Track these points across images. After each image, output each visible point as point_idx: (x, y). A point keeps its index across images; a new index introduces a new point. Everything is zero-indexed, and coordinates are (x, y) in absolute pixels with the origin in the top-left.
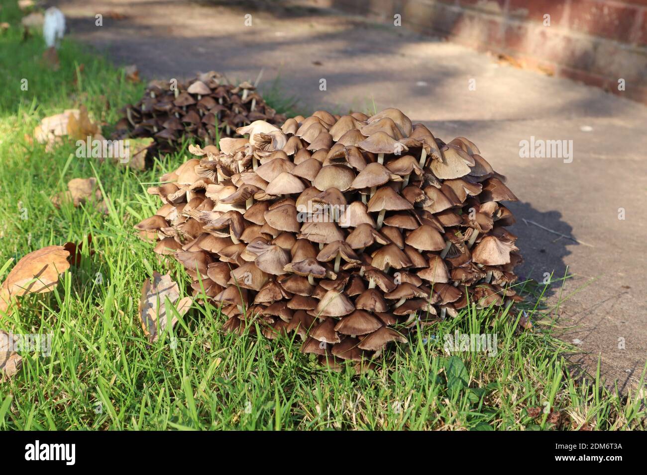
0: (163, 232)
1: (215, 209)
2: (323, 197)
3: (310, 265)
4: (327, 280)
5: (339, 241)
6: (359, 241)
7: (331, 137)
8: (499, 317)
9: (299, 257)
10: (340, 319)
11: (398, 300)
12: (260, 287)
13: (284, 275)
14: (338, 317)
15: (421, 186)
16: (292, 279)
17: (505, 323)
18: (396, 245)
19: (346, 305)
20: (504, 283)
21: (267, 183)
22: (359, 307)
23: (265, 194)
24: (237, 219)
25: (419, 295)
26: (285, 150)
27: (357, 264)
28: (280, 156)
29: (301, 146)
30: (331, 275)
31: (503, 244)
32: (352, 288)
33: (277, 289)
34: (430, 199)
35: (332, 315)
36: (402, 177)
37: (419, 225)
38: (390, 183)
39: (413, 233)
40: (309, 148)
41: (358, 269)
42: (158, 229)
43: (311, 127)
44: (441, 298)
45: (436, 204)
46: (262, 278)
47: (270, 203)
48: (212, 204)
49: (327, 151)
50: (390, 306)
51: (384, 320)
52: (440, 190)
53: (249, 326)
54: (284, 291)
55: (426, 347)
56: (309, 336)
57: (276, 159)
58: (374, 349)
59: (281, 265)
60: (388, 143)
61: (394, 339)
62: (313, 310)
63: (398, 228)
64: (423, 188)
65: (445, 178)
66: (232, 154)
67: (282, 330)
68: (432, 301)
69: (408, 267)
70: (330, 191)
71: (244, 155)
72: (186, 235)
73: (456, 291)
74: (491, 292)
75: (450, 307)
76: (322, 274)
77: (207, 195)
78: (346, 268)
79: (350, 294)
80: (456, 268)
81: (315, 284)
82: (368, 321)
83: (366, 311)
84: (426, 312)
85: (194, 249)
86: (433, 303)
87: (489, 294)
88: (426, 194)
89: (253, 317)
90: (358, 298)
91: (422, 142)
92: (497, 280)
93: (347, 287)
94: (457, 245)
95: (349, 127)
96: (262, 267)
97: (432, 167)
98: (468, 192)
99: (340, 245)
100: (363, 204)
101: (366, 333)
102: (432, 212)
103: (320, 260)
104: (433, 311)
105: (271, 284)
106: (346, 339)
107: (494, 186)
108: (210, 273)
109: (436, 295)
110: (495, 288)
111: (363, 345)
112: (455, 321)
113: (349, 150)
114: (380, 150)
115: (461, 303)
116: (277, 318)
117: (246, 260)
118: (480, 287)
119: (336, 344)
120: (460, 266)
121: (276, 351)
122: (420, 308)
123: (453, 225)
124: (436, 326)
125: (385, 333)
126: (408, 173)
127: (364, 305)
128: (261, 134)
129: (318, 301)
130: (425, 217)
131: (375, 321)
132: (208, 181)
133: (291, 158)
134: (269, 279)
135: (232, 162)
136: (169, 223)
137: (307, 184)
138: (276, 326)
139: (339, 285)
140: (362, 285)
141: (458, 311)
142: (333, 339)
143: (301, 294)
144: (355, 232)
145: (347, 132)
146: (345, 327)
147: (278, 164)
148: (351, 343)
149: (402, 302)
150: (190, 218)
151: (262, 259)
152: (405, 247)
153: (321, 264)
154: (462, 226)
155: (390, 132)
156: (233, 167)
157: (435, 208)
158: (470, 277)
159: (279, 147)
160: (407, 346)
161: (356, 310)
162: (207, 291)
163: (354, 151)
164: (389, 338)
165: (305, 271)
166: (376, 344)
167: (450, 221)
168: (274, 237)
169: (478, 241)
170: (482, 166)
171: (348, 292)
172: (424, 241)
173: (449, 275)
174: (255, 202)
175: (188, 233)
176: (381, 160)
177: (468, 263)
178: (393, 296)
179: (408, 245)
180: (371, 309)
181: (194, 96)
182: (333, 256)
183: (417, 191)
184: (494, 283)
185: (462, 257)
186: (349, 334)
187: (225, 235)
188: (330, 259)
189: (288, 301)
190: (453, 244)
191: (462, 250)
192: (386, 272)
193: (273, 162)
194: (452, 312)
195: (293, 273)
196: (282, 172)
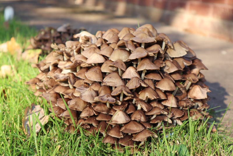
0: (38, 85)
1: (62, 72)
2: (114, 64)
3: (107, 97)
4: (117, 105)
5: (122, 85)
6: (132, 85)
7: (118, 38)
8: (202, 125)
9: (102, 94)
10: (123, 125)
11: (152, 116)
12: (82, 109)
13: (94, 103)
14: (122, 124)
15: (163, 60)
16: (99, 105)
17: (205, 128)
18: (151, 88)
19: (126, 118)
20: (203, 109)
21: (87, 59)
22: (133, 119)
23: (85, 64)
24: (72, 76)
25: (163, 113)
26: (96, 44)
27: (132, 97)
28: (94, 46)
29: (104, 42)
30: (118, 103)
31: (203, 89)
32: (129, 109)
33: (91, 110)
34: (167, 66)
35: (119, 123)
36: (154, 54)
37: (162, 78)
38: (148, 57)
39: (160, 82)
40: (108, 43)
41: (132, 100)
42: (36, 84)
43: (108, 33)
44: (174, 115)
45: (170, 68)
46: (84, 105)
47: (88, 68)
48: (61, 71)
49: (117, 43)
50: (148, 118)
51: (145, 126)
52: (172, 62)
53: (77, 129)
54: (95, 111)
55: (167, 140)
56: (107, 134)
57: (91, 48)
58: (141, 141)
59: (93, 97)
60: (147, 38)
61: (151, 135)
62: (109, 121)
63: (152, 80)
64: (164, 61)
65: (174, 57)
66: (71, 47)
67: (94, 131)
68: (170, 116)
69: (157, 99)
70: (118, 61)
71: (76, 47)
72: (49, 86)
73: (181, 111)
74: (198, 112)
75: (178, 119)
76: (113, 102)
77: (59, 66)
78: (126, 99)
79: (128, 112)
80: (181, 101)
81: (110, 108)
82: (137, 126)
83: (136, 121)
84: (167, 122)
85: (52, 92)
86: (170, 117)
87: (197, 114)
88: (165, 63)
89: (79, 125)
90: (132, 115)
91: (163, 38)
92: (200, 107)
93: (127, 109)
94: (181, 89)
95: (127, 32)
96: (83, 99)
97: (168, 52)
98: (185, 64)
99: (123, 87)
100: (134, 68)
101: (137, 132)
102: (169, 73)
103: (113, 95)
104: (170, 121)
105: (88, 108)
106: (126, 135)
107: (197, 63)
108: (58, 103)
109: (171, 114)
110: (199, 111)
111: (135, 138)
112: (181, 127)
113: (127, 42)
114: (143, 41)
115: (183, 118)
116: (91, 125)
117: (76, 96)
118: (192, 110)
119: (121, 138)
120: (183, 100)
121: (90, 141)
122: (163, 119)
123: (179, 79)
124: (171, 129)
125: (146, 132)
126: (157, 52)
127: (135, 118)
128: (85, 36)
129: (112, 116)
130: (165, 75)
131: (141, 126)
132: (59, 60)
133: (99, 48)
134: (87, 105)
135: (71, 51)
136: (40, 81)
137: (106, 58)
138: (91, 129)
139: (122, 108)
140: (134, 108)
141: (183, 122)
142: (119, 136)
143: (103, 113)
144: (131, 81)
145: (126, 35)
146: (126, 129)
147: (92, 50)
148: (129, 137)
149: (154, 117)
150: (51, 78)
151: (83, 95)
152: (155, 89)
153: (113, 97)
154: (183, 80)
155: (147, 33)
156: (71, 53)
157: (170, 70)
158: (188, 104)
159: (93, 42)
160: (157, 139)
161: (131, 120)
162: (57, 112)
163: (130, 42)
164: (148, 135)
165: (105, 100)
166: (142, 138)
167: (177, 77)
168: (90, 85)
169: (190, 88)
170: (191, 52)
171: (127, 112)
172: (165, 86)
173: (177, 103)
174: (81, 68)
175: (50, 85)
176: (143, 46)
177: (186, 98)
178: (150, 113)
179: (157, 88)
180: (139, 120)
181: (60, 33)
182: (119, 93)
183: (161, 62)
184: (198, 109)
185: (183, 95)
186: (128, 133)
187: (66, 85)
188: (118, 94)
189: (97, 116)
190: (179, 88)
191: (183, 91)
192: (146, 101)
193: (90, 49)
194: (179, 122)
195: (99, 102)
196: (94, 53)
